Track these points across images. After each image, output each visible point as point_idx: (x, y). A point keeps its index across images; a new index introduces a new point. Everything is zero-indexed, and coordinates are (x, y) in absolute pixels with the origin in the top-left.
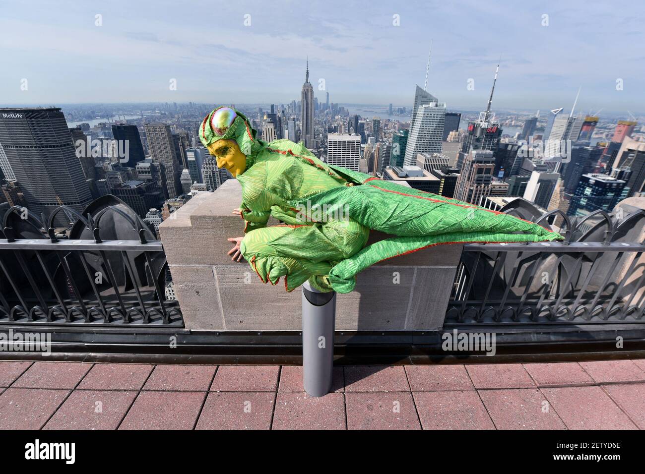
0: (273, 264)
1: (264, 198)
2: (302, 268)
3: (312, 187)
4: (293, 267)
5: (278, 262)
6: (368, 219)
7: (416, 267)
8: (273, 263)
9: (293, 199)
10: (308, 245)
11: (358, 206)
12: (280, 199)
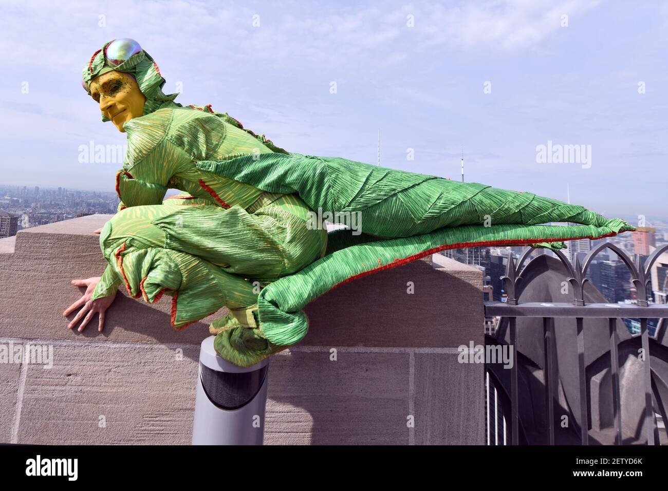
0: (157, 260)
1: (161, 154)
2: (209, 280)
3: (238, 148)
4: (192, 271)
5: (165, 259)
6: (326, 195)
7: (411, 351)
8: (156, 258)
9: (207, 158)
10: (225, 231)
11: (310, 173)
12: (187, 156)
